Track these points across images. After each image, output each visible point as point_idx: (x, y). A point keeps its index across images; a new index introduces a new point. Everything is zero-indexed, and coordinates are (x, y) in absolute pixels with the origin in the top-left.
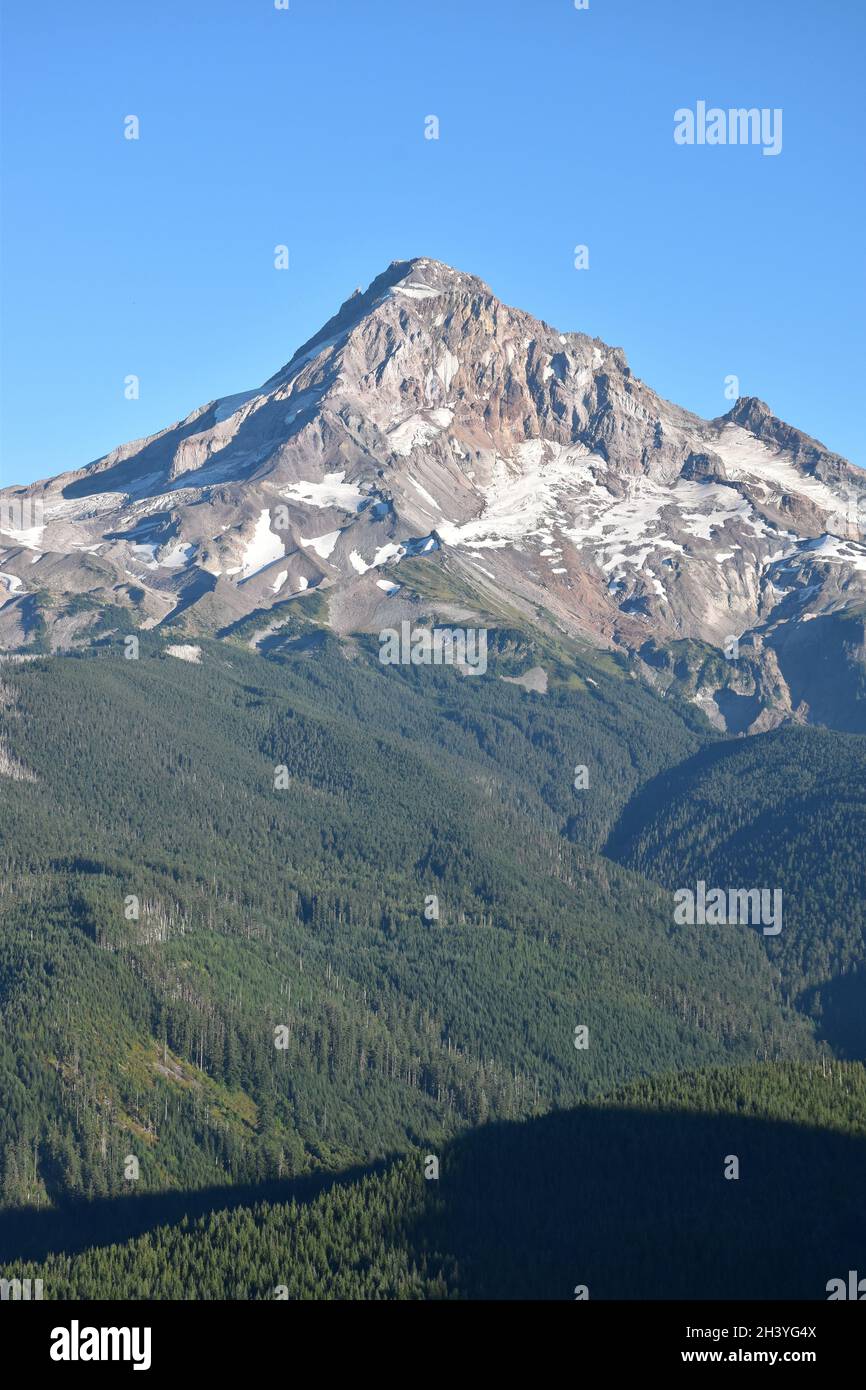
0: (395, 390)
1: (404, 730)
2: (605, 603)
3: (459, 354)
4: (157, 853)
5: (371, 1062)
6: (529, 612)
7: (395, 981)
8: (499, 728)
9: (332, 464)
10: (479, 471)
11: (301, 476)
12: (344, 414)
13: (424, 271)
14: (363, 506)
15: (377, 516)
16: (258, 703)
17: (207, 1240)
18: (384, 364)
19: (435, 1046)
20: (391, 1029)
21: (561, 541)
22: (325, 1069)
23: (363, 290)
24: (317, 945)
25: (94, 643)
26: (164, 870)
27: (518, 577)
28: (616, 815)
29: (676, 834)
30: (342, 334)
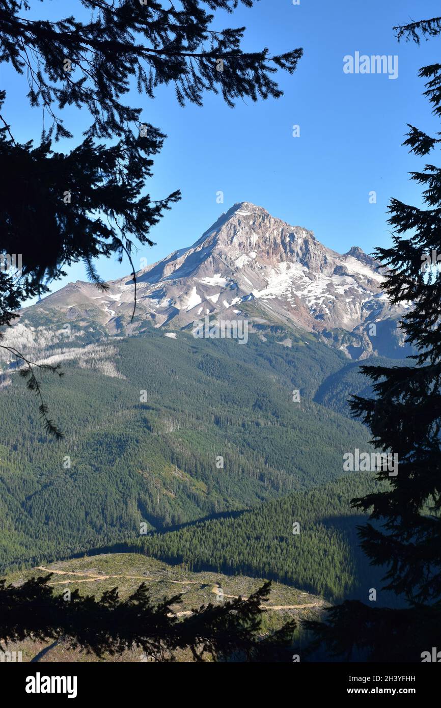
0: (237, 246)
1: (244, 360)
2: (310, 316)
3: (258, 234)
4: (167, 403)
5: (243, 471)
6: (284, 320)
7: (248, 444)
8: (276, 359)
9: (217, 271)
10: (265, 272)
11: (206, 275)
12: (220, 255)
13: (246, 206)
14: (227, 285)
15: (232, 288)
16: (197, 352)
17: (205, 530)
18: (233, 238)
19: (263, 466)
20: (248, 460)
21: (294, 296)
22: (228, 474)
23: (225, 213)
24: (221, 432)
25: (140, 333)
26: (170, 408)
27: (280, 308)
28: (317, 388)
29: (338, 394)
30: (218, 228)
